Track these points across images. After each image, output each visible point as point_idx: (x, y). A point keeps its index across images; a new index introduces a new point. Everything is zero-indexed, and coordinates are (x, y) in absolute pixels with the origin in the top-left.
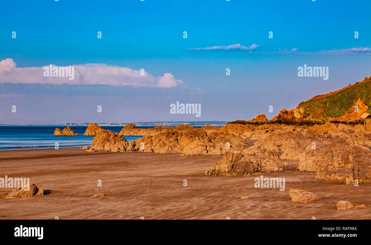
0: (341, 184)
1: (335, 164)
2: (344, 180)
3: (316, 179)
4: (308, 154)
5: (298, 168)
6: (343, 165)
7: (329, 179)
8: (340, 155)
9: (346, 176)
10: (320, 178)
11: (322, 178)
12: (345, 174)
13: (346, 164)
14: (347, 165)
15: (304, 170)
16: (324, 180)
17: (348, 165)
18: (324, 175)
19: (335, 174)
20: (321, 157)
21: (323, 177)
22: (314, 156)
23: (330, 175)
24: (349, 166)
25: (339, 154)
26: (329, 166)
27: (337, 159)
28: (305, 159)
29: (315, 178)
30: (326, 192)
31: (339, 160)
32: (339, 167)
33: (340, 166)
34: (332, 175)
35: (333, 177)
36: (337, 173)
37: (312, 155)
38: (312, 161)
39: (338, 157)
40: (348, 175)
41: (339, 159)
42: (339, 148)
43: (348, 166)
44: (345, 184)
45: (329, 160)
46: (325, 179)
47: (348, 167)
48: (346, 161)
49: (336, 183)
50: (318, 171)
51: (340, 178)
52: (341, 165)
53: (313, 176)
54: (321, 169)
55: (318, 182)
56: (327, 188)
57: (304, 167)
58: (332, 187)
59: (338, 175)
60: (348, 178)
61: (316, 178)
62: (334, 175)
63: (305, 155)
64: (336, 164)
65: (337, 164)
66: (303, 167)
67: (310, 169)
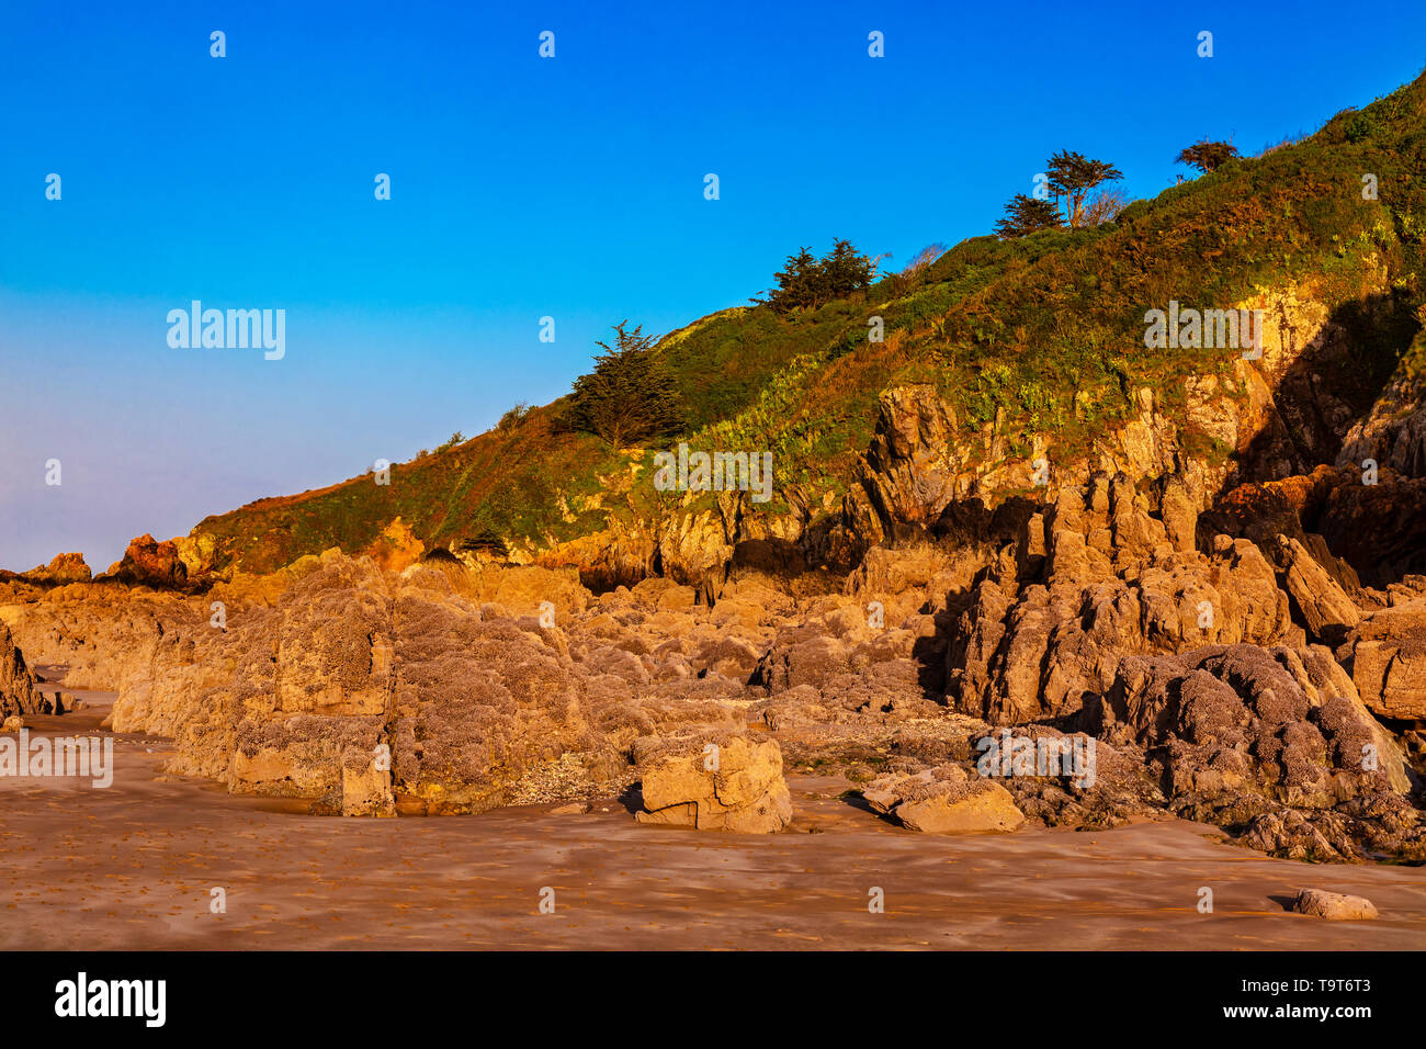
0: (310, 813)
1: (284, 688)
2: (335, 787)
3: (163, 779)
4: (167, 650)
5: (109, 718)
6: (335, 695)
7: (242, 780)
8: (319, 638)
9: (349, 765)
10: (192, 772)
11: (205, 773)
12: (342, 751)
13: (349, 687)
14: (356, 697)
15: (133, 727)
16: (215, 781)
17: (363, 698)
18: (217, 751)
19: (283, 745)
20: (222, 663)
21: (210, 768)
22: (191, 661)
23: (250, 754)
24: (368, 702)
25: (315, 627)
26: (247, 702)
27: (301, 659)
28: (145, 675)
29: (159, 770)
30: (190, 884)
31: (315, 664)
32: (307, 710)
33: (315, 704)
34: (267, 753)
35: (267, 768)
36: (293, 746)
37: (186, 654)
38: (179, 683)
39: (309, 647)
40: (361, 755)
41: (313, 659)
42: (318, 600)
43: (361, 703)
44: (340, 814)
45: (255, 666)
46: (221, 779)
47: (360, 710)
48: (357, 672)
49: (282, 804)
50: (190, 730)
51: (308, 779)
52: (321, 698)
53: (159, 757)
54: (205, 721)
55: (174, 794)
56: (212, 843)
57: (137, 715)
58: (248, 833)
59: (303, 755)
60: (361, 773)
61: (173, 768)
62: (273, 751)
63: (149, 656)
64: (292, 688)
65: (300, 691)
66: (129, 712)
67: (166, 723)
